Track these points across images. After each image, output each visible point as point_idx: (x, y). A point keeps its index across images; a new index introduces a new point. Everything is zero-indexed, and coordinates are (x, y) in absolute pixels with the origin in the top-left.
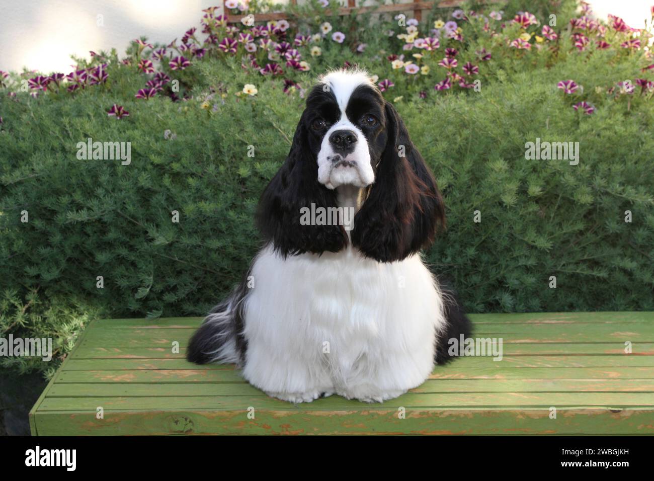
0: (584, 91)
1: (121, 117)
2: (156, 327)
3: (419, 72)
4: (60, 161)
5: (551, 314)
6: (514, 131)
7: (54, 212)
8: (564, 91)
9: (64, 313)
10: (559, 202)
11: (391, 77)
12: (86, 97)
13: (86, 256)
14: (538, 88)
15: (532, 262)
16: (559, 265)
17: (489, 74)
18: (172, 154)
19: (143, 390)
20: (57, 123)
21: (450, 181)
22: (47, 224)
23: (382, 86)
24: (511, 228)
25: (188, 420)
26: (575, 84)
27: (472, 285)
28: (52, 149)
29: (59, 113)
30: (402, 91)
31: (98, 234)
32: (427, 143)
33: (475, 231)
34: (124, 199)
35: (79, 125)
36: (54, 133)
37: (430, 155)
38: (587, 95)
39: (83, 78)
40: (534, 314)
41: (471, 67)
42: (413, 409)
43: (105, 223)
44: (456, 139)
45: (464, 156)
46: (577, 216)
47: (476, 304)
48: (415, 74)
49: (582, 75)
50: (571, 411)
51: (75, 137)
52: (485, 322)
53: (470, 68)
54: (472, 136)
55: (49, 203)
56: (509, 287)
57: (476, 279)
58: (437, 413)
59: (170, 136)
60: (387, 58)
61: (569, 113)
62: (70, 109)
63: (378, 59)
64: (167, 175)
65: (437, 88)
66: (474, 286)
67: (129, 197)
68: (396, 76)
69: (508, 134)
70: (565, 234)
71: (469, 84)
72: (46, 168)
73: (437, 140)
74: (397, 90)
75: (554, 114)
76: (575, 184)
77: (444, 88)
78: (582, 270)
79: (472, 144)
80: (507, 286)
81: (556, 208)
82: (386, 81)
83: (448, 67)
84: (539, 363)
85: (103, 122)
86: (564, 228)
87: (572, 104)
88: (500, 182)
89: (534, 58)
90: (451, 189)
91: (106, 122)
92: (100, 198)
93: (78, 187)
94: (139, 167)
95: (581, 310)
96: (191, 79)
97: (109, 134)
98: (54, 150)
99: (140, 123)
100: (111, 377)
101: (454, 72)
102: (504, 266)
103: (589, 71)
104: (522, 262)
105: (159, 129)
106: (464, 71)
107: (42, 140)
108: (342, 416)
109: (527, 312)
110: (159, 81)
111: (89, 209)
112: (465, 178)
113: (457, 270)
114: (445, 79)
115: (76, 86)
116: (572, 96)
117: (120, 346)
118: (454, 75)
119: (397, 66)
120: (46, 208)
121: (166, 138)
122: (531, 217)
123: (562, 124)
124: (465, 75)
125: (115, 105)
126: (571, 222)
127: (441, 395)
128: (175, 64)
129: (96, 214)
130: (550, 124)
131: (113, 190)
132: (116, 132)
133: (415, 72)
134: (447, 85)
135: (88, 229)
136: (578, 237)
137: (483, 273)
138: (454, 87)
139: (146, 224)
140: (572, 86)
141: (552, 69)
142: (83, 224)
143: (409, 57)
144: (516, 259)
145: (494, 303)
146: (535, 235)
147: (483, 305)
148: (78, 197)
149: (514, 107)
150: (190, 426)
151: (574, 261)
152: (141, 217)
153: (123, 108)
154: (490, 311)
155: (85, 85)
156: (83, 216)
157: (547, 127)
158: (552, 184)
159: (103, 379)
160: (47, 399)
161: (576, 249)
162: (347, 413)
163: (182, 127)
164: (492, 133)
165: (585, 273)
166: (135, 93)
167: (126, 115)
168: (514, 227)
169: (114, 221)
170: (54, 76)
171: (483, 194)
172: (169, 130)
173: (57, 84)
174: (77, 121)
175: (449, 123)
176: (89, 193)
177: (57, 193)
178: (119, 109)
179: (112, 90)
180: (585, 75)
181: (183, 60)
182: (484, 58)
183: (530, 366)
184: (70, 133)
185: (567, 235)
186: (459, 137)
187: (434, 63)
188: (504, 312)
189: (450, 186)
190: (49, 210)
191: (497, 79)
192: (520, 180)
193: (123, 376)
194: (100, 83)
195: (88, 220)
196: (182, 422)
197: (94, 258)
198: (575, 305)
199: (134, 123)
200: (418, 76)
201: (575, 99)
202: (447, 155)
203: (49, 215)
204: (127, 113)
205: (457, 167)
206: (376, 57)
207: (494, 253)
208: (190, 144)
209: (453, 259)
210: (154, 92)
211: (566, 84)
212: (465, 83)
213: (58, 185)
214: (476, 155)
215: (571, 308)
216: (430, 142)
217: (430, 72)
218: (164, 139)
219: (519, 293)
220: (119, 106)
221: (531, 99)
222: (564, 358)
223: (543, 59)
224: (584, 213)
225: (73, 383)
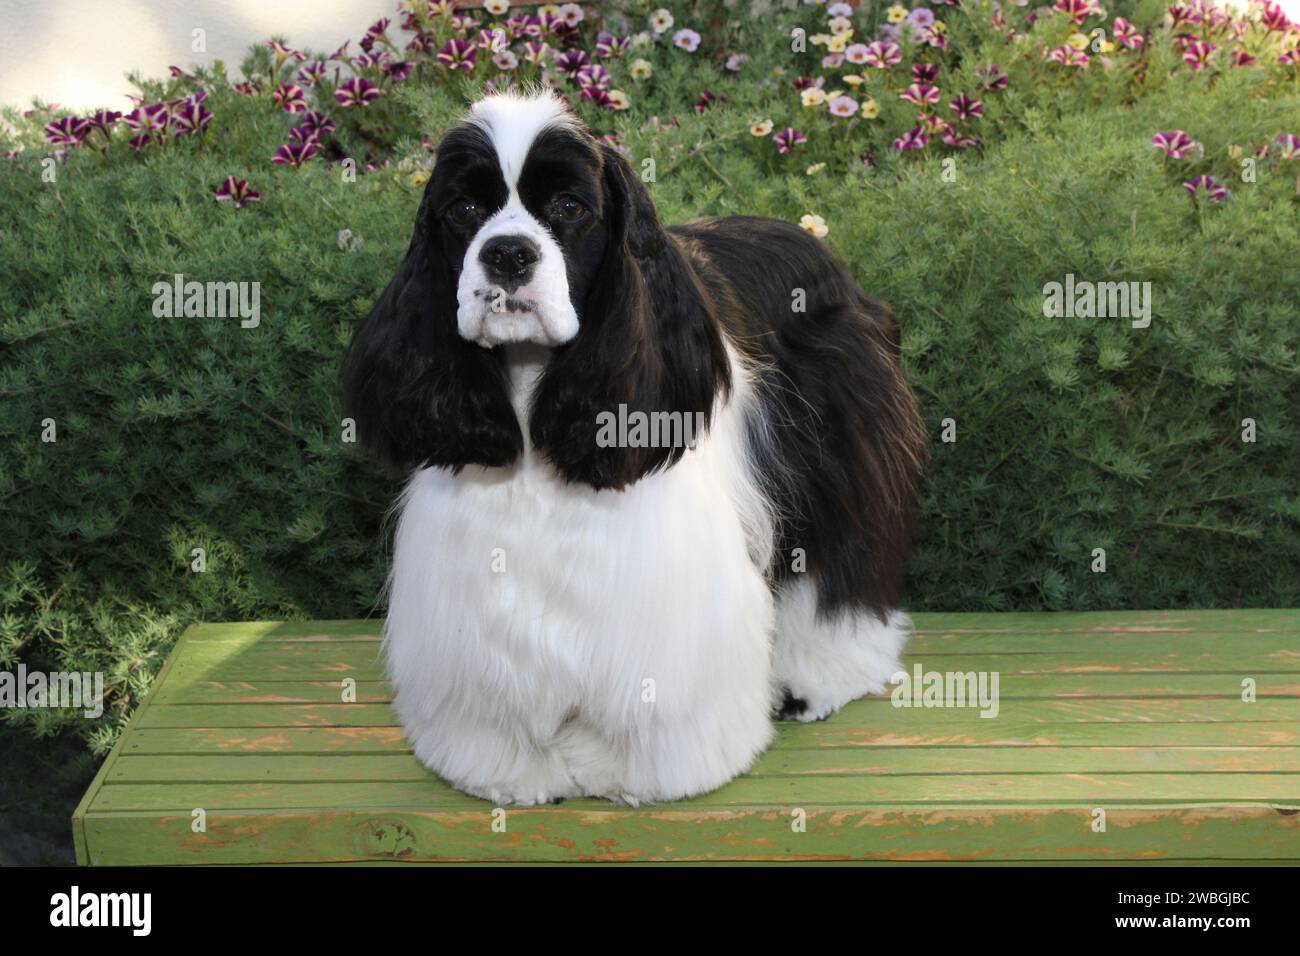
0: (1205, 153)
1: (244, 203)
2: (325, 638)
3: (858, 114)
4: (120, 295)
5: (1143, 613)
6: (1066, 236)
7: (107, 401)
8: (1166, 153)
9: (129, 610)
10: (1159, 382)
11: (800, 122)
12: (170, 161)
13: (174, 491)
14: (1116, 148)
15: (1105, 506)
16: (1161, 512)
17: (1004, 118)
18: (356, 281)
19: (306, 769)
20: (111, 215)
21: (936, 339)
22: (95, 424)
23: (782, 141)
24: (1062, 435)
25: (404, 831)
26: (1187, 139)
27: (981, 553)
28: (103, 268)
29: (114, 195)
30: (823, 151)
31: (201, 446)
32: (887, 260)
33: (986, 441)
34: (257, 371)
35: (157, 218)
36: (105, 234)
37: (892, 283)
38: (1211, 161)
39: (160, 120)
40: (1108, 614)
41: (968, 103)
42: (869, 807)
43: (216, 422)
44: (944, 251)
45: (961, 286)
46: (1197, 411)
47: (987, 592)
48: (849, 118)
49: (1201, 121)
50: (1198, 811)
51: (149, 245)
52: (1007, 631)
53: (964, 106)
54: (978, 245)
55: (98, 380)
56: (1057, 557)
57: (987, 540)
58: (920, 816)
59: (349, 241)
60: (790, 84)
61: (1176, 199)
62: (139, 186)
63: (769, 84)
64: (343, 325)
65: (897, 145)
66: (984, 555)
67: (266, 370)
68: (811, 121)
69: (1053, 241)
70: (1172, 448)
71: (962, 139)
72: (92, 308)
73: (905, 253)
74: (813, 151)
75: (1149, 201)
76: (1196, 344)
77: (912, 146)
78: (1210, 522)
79: (976, 261)
80: (1054, 555)
81: (1154, 394)
82: (790, 130)
83: (920, 104)
84: (1126, 714)
85: (205, 214)
86: (1171, 436)
87: (1183, 180)
88: (1042, 340)
89: (1097, 85)
90: (935, 355)
91: (213, 214)
92: (206, 371)
93: (159, 349)
94: (286, 305)
95: (1204, 606)
96: (380, 125)
97: (223, 239)
98: (106, 271)
99: (285, 217)
100: (239, 741)
101: (932, 114)
102: (1046, 515)
103: (1214, 113)
104: (1085, 505)
105: (326, 229)
106: (953, 111)
107: (82, 250)
108: (723, 822)
109: (1093, 609)
110: (312, 128)
111: (184, 393)
112: (966, 332)
113: (947, 523)
114: (913, 127)
115: (146, 138)
116: (1180, 164)
117: (252, 678)
118: (933, 119)
119: (812, 100)
120: (90, 392)
121: (341, 246)
122: (1103, 413)
123: (1164, 221)
124: (955, 120)
125: (230, 178)
126: (1185, 423)
127: (926, 779)
128: (348, 94)
129: (199, 403)
130: (1140, 220)
131: (232, 354)
132: (235, 233)
133: (850, 113)
134: (918, 140)
135: (180, 435)
136: (1198, 456)
137: (1002, 529)
138: (932, 145)
139: (301, 428)
140: (1182, 142)
141: (1137, 108)
142: (170, 424)
143: (834, 81)
144: (1073, 499)
145: (1024, 590)
146: (1114, 449)
147: (1002, 595)
148: (159, 368)
149: (1069, 186)
150: (407, 843)
151: (1191, 504)
152: (291, 412)
153: (247, 184)
154: (1016, 607)
155: (164, 137)
156: (172, 405)
157: (1134, 227)
158: (1146, 345)
159: (222, 747)
160: (108, 787)
161: (1196, 479)
162: (734, 817)
163: (373, 224)
164: (1021, 237)
165: (1215, 529)
166: (268, 153)
167: (253, 199)
168: (1068, 433)
169: (233, 417)
170: (99, 117)
171: (1006, 366)
172: (348, 231)
173: (107, 134)
174: (155, 211)
175: (932, 219)
176: (180, 361)
177: (116, 360)
178: (239, 187)
179: (221, 147)
180: (1209, 120)
181: (364, 86)
182: (994, 85)
183: (1108, 719)
184: (140, 235)
185: (1177, 450)
186: (952, 247)
187: (891, 96)
188: (1047, 609)
189: (935, 348)
190: (97, 396)
191: (1023, 128)
192: (1082, 337)
193: (263, 740)
194: (194, 132)
195: (182, 415)
196: (392, 834)
197: (192, 496)
198: (1190, 596)
199: (272, 216)
200: (855, 121)
201: (1187, 170)
202: (927, 284)
203: (99, 405)
204: (256, 195)
205: (948, 309)
206: (767, 82)
207: (1026, 487)
208: (392, 259)
209: (942, 497)
210: (309, 153)
211: (1169, 140)
212: (954, 136)
213: (118, 344)
214: (988, 284)
215: (1183, 601)
216: (893, 258)
217: (880, 114)
218: (336, 249)
219: (1078, 570)
220: (239, 180)
221: (1101, 170)
222: (1176, 702)
223: (1116, 86)
224: (1212, 405)
225: (159, 754)
